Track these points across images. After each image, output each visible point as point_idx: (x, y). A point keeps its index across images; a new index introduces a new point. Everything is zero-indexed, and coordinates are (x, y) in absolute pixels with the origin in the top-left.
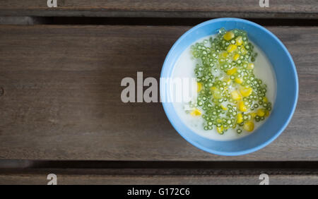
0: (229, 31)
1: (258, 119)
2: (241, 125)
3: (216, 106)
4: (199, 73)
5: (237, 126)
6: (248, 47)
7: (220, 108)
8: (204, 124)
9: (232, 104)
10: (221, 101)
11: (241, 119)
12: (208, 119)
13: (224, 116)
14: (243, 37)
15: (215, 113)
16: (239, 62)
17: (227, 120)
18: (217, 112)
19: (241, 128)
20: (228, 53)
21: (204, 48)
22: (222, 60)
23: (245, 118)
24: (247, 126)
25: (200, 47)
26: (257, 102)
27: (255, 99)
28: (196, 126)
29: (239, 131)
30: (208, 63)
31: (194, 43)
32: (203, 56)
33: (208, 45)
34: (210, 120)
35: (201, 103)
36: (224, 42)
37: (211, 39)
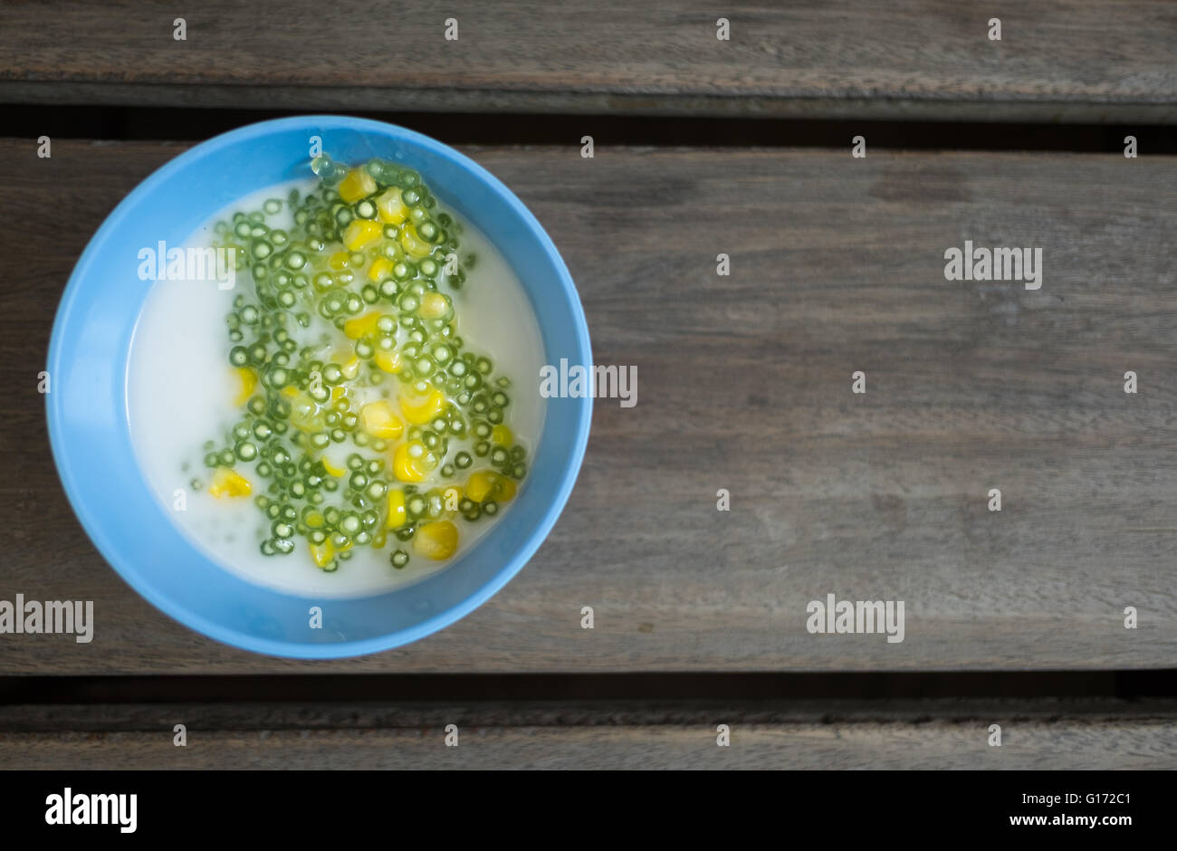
0: (355, 165)
1: (473, 512)
2: (403, 535)
3: (307, 458)
4: (246, 331)
5: (391, 538)
6: (429, 230)
7: (318, 469)
8: (259, 532)
9: (367, 454)
10: (321, 440)
11: (397, 513)
12: (275, 510)
13: (335, 499)
14: (407, 189)
15: (299, 489)
16: (390, 288)
17: (343, 516)
18: (307, 485)
20: (351, 254)
21: (259, 233)
22: (326, 282)
23: (417, 506)
24: (425, 541)
25: (245, 230)
26: (467, 445)
27: (460, 434)
28: (230, 539)
29: (400, 559)
30: (274, 292)
31: (226, 214)
32: (259, 262)
33: (281, 220)
34: (283, 519)
35: (248, 451)
36: (337, 208)
37: (294, 196)
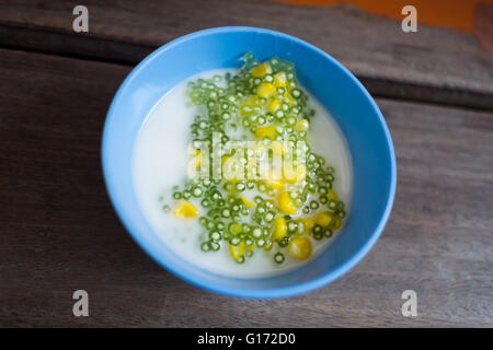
0: (262, 61)
1: (319, 232)
2: (283, 243)
3: (231, 197)
4: (199, 132)
5: (276, 245)
6: (297, 93)
7: (239, 202)
8: (201, 238)
9: (264, 197)
10: (241, 187)
11: (282, 229)
12: (211, 225)
13: (247, 219)
14: (287, 72)
15: (227, 213)
16: (280, 114)
17: (252, 228)
18: (231, 211)
19: (283, 251)
20: (260, 98)
21: (212, 87)
22: (247, 109)
23: (292, 227)
24: (295, 247)
25: (204, 85)
26: (316, 197)
27: (312, 190)
28: (183, 240)
29: (279, 258)
30: (219, 113)
31: (194, 78)
32: (212, 100)
33: (222, 84)
34: (216, 230)
35: (198, 192)
36: (251, 80)
37: (228, 75)
